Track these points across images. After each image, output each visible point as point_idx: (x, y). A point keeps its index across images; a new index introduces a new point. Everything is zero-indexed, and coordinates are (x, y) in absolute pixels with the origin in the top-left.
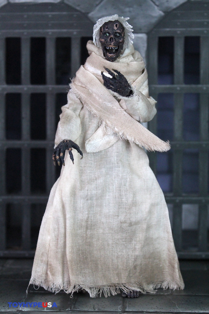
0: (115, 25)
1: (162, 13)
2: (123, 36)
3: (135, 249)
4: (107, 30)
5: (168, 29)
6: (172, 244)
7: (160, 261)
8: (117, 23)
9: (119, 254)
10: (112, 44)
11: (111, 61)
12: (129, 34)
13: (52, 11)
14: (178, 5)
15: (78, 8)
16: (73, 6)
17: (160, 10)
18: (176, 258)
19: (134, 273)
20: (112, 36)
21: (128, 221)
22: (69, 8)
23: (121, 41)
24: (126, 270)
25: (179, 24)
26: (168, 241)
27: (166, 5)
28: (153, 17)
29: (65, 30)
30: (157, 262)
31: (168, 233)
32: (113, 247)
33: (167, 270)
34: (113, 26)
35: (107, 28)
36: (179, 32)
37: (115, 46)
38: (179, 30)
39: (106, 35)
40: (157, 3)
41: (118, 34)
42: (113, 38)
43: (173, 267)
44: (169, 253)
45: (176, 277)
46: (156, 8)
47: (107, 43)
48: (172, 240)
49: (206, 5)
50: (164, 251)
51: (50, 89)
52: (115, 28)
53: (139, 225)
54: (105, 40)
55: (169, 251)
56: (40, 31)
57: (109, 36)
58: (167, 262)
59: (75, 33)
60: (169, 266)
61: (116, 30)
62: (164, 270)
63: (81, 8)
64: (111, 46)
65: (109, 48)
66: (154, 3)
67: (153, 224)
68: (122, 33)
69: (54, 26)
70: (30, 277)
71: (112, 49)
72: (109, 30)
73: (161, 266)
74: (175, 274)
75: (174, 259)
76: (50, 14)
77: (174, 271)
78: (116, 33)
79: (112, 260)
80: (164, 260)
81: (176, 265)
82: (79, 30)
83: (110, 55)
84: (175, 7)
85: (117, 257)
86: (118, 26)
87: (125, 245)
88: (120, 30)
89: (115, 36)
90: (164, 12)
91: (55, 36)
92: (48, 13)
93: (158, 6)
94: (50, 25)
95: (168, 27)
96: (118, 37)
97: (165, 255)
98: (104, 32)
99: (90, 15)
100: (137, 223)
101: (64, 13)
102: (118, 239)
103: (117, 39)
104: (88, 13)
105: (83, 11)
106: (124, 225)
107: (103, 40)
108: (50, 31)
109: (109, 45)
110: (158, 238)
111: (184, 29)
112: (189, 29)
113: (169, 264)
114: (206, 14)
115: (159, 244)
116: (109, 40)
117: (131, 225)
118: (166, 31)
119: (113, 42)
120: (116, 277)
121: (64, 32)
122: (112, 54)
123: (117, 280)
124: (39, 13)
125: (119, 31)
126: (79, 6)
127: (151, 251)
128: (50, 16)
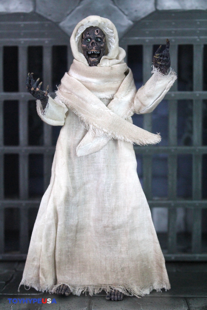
0: (96, 31)
1: (131, 23)
2: (104, 41)
3: (121, 252)
4: (88, 35)
5: (137, 38)
6: (158, 245)
7: (148, 262)
8: (98, 29)
9: (107, 256)
10: (94, 48)
11: (94, 65)
12: (110, 39)
13: (24, 20)
14: (147, 14)
15: (49, 18)
16: (45, 16)
17: (129, 19)
18: (163, 259)
19: (122, 275)
20: (93, 41)
21: (111, 225)
22: (40, 17)
23: (102, 45)
24: (113, 272)
25: (147, 32)
26: (154, 242)
27: (135, 14)
28: (122, 26)
29: (36, 39)
30: (145, 264)
31: (153, 234)
32: (101, 249)
33: (155, 271)
34: (94, 31)
35: (88, 34)
36: (147, 41)
37: (97, 50)
38: (147, 39)
39: (88, 41)
40: (126, 13)
41: (99, 39)
42: (95, 42)
43: (161, 267)
44: (156, 254)
45: (164, 277)
46: (125, 17)
47: (88, 48)
48: (157, 241)
49: (173, 15)
50: (150, 252)
51: (23, 96)
52: (96, 34)
53: (123, 229)
54: (87, 45)
55: (155, 251)
56: (13, 40)
57: (90, 41)
58: (155, 263)
59: (47, 42)
60: (157, 266)
61: (97, 35)
62: (153, 272)
63: (53, 18)
64: (92, 50)
65: (91, 52)
66: (123, 12)
67: (136, 226)
68: (103, 39)
69: (25, 36)
70: (20, 281)
71: (94, 53)
72: (90, 35)
73: (149, 267)
74: (163, 274)
75: (161, 260)
76: (22, 24)
77: (162, 271)
78: (98, 38)
79: (101, 262)
80: (152, 262)
81: (164, 265)
82: (50, 39)
83: (92, 59)
84: (143, 16)
85: (106, 259)
86: (99, 32)
87: (112, 247)
88: (101, 35)
89: (97, 41)
90: (133, 21)
91: (27, 45)
92: (20, 23)
93: (127, 15)
94: (22, 34)
95: (137, 36)
96: (99, 42)
97: (152, 257)
98: (86, 38)
99: (61, 24)
100: (120, 227)
101: (36, 23)
102: (104, 243)
103: (98, 44)
104: (59, 22)
105: (55, 21)
106: (108, 229)
107: (85, 46)
108: (22, 40)
109: (91, 50)
110: (143, 240)
111: (152, 38)
112: (157, 38)
113: (157, 265)
114: (173, 23)
115: (145, 246)
116: (90, 45)
117: (114, 228)
118: (135, 40)
119: (95, 47)
120: (103, 278)
121: (35, 41)
122: (94, 59)
123: (104, 281)
124: (12, 23)
125: (99, 36)
126: (50, 15)
127: (138, 254)
128: (22, 26)
